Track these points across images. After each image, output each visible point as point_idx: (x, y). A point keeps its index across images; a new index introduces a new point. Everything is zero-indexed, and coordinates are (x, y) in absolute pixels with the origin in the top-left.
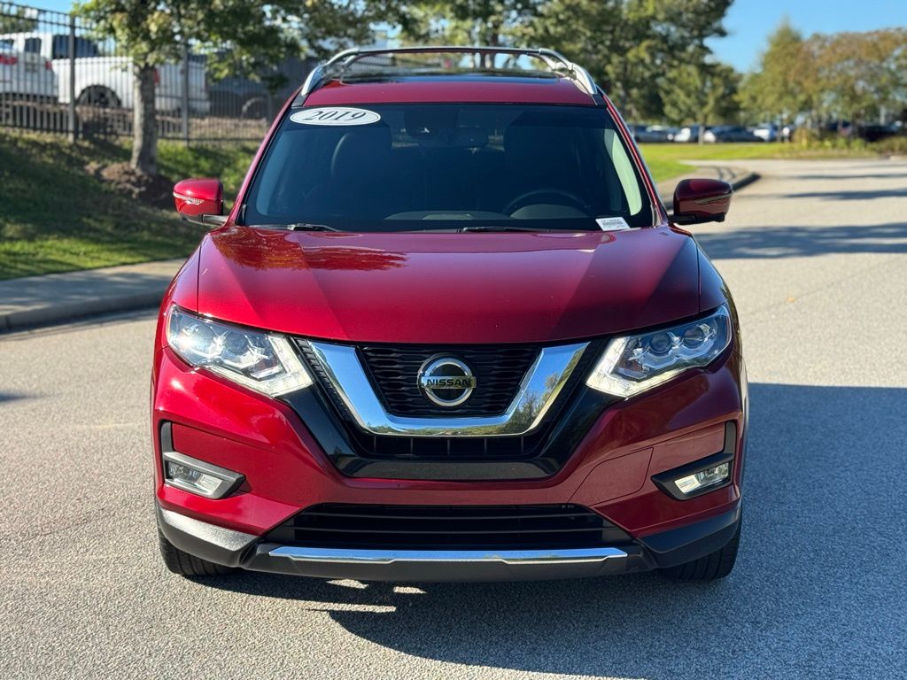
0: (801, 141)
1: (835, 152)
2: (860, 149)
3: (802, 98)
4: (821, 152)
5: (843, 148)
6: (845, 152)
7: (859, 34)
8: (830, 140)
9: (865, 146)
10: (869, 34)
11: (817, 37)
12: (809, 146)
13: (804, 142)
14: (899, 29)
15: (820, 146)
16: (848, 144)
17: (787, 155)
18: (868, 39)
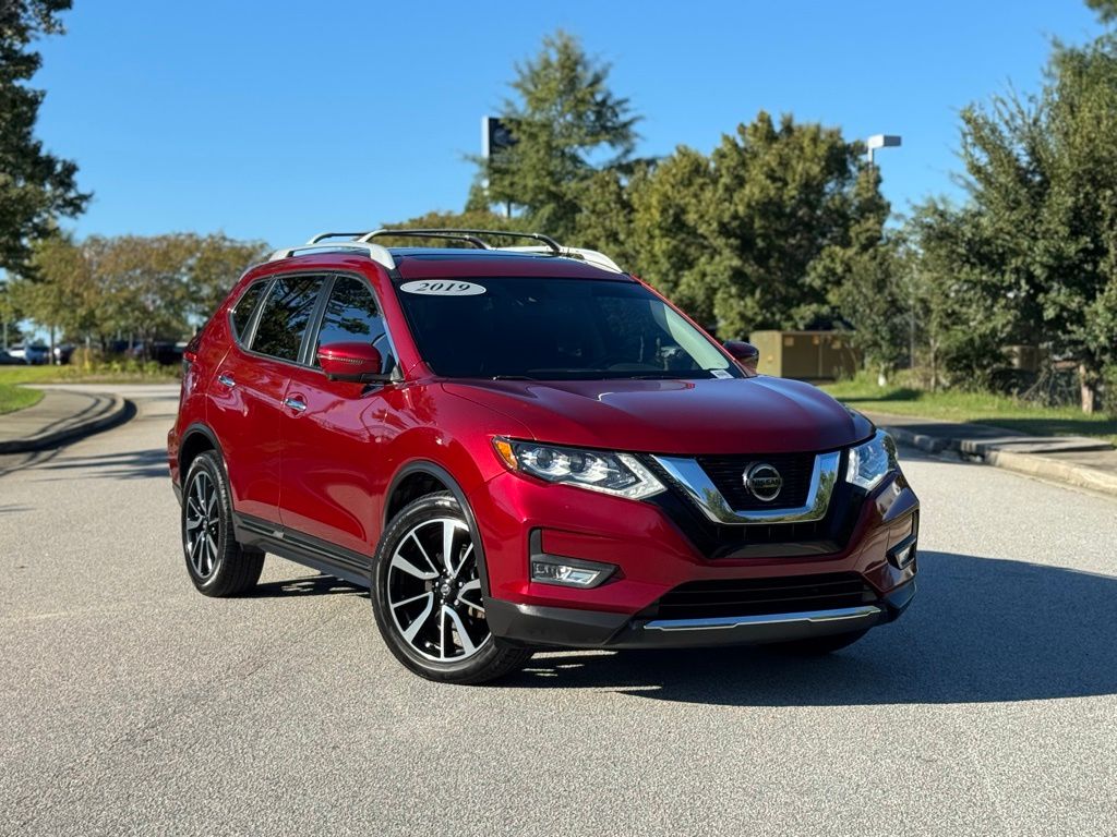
0: (83, 364)
1: (127, 376)
2: (155, 372)
3: (82, 312)
4: (109, 376)
5: (134, 371)
6: (138, 376)
7: (146, 239)
8: (118, 362)
9: (161, 368)
10: (158, 240)
11: (95, 241)
12: (94, 369)
13: (87, 365)
14: (191, 236)
15: (108, 369)
16: (140, 366)
17: (69, 380)
18: (156, 245)
